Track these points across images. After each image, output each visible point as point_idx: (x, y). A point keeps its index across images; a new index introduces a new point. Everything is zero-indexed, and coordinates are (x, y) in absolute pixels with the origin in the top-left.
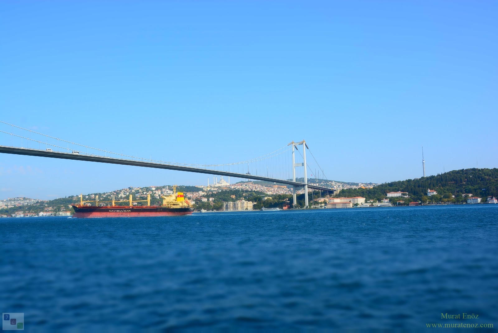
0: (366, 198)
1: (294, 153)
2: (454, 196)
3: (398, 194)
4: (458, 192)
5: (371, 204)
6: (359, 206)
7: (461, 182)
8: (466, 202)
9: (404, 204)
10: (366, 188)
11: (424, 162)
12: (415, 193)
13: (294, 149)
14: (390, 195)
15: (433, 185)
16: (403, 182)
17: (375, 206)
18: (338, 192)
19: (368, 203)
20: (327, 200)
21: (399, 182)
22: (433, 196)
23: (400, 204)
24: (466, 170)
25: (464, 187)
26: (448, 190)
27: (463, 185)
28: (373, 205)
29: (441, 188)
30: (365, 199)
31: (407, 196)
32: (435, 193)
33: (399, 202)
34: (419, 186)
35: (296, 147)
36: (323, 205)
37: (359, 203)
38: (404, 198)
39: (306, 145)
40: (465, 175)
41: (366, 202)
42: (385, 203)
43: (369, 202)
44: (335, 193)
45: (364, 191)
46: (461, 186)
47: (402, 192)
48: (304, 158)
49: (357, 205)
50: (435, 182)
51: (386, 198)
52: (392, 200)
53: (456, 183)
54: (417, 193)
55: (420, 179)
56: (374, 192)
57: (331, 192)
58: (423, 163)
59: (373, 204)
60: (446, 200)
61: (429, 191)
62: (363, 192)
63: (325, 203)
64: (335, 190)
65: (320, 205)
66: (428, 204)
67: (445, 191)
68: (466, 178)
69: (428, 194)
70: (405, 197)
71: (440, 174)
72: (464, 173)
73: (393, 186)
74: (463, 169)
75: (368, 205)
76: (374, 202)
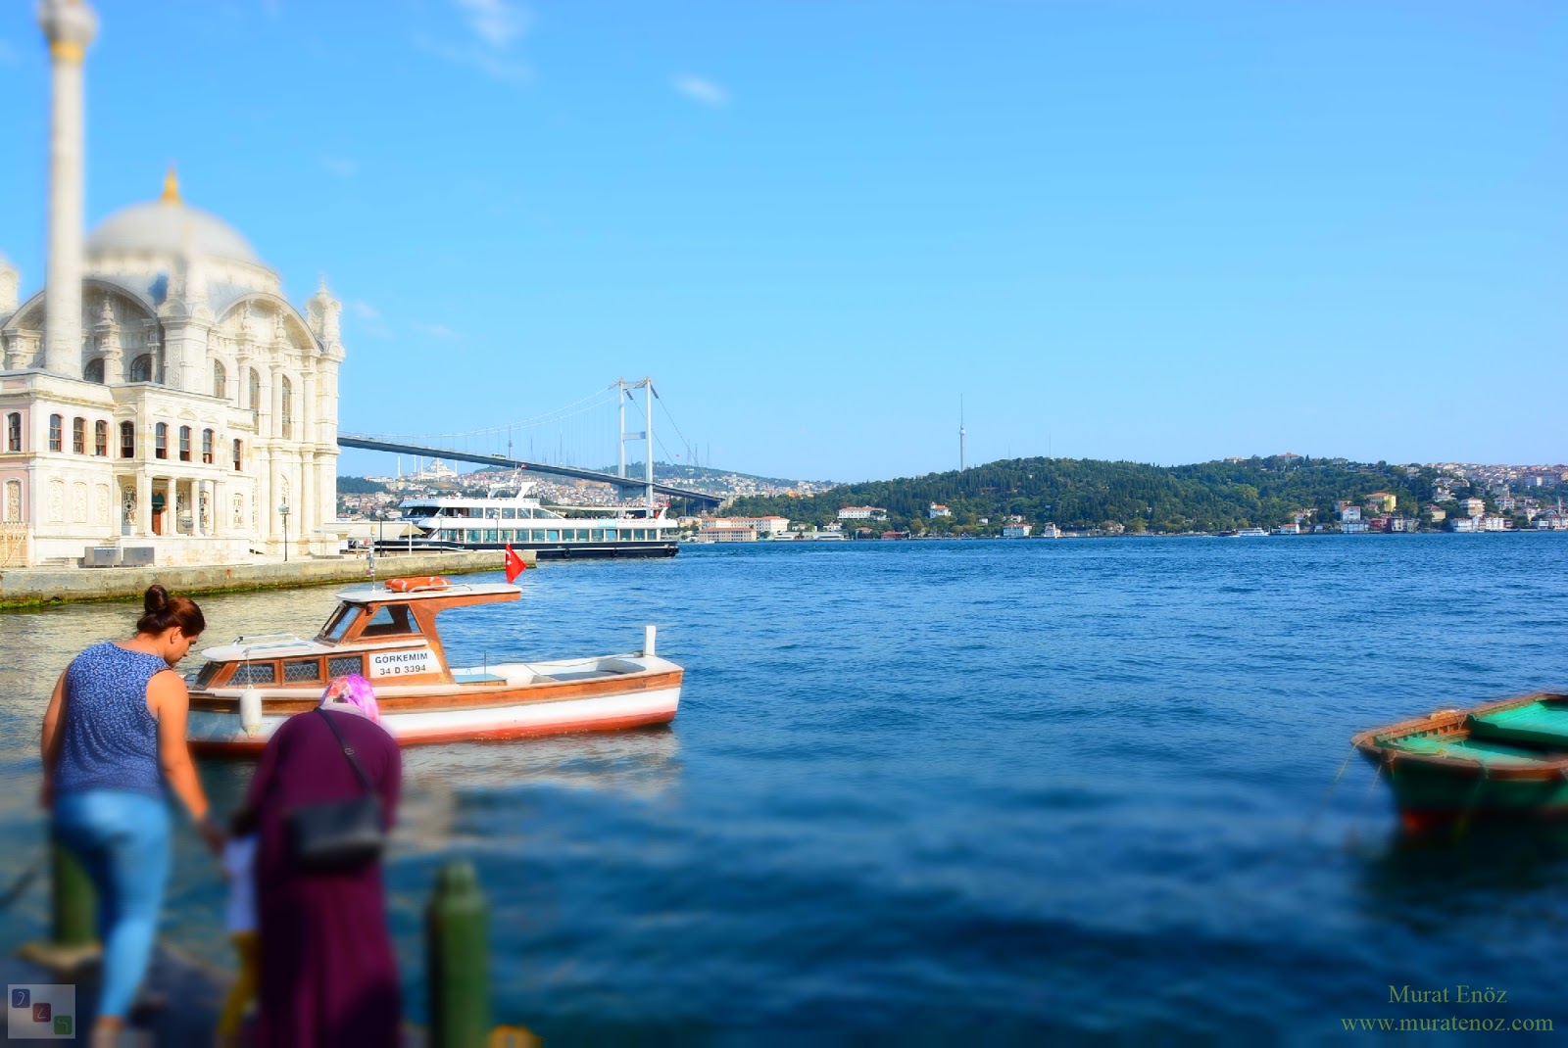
0: (793, 520)
1: (623, 409)
2: (986, 521)
3: (864, 513)
4: (996, 511)
5: (797, 534)
6: (770, 538)
7: (1008, 488)
8: (1002, 534)
9: (871, 536)
10: (798, 497)
11: (964, 431)
12: (904, 511)
13: (623, 398)
14: (844, 514)
15: (947, 494)
16: (886, 483)
17: (808, 539)
18: (731, 503)
19: (794, 531)
20: (699, 521)
21: (878, 484)
22: (938, 517)
23: (861, 536)
24: (1027, 461)
25: (1012, 500)
26: (976, 506)
27: (1011, 495)
28: (803, 537)
29: (963, 500)
30: (787, 521)
31: (884, 518)
32: (947, 513)
33: (861, 531)
34: (915, 496)
35: (628, 393)
36: (690, 533)
37: (772, 531)
38: (876, 521)
39: (652, 389)
40: (1020, 472)
41: (790, 530)
42: (833, 531)
43: (796, 528)
44: (722, 505)
45: (792, 503)
46: (1004, 497)
47: (874, 509)
48: (646, 419)
49: (765, 534)
50: (953, 486)
51: (836, 522)
52: (847, 526)
53: (998, 491)
54: (909, 512)
55: (925, 479)
56: (814, 505)
57: (712, 503)
58: (962, 435)
59: (804, 534)
60: (960, 528)
61: (934, 507)
62: (788, 506)
63: (695, 529)
64: (722, 500)
65: (681, 534)
66: (925, 536)
67: (969, 507)
68: (1020, 479)
69: (932, 513)
70: (878, 519)
71: (973, 468)
72: (1019, 468)
73: (859, 494)
74: (1019, 459)
75: (792, 536)
76: (807, 530)
